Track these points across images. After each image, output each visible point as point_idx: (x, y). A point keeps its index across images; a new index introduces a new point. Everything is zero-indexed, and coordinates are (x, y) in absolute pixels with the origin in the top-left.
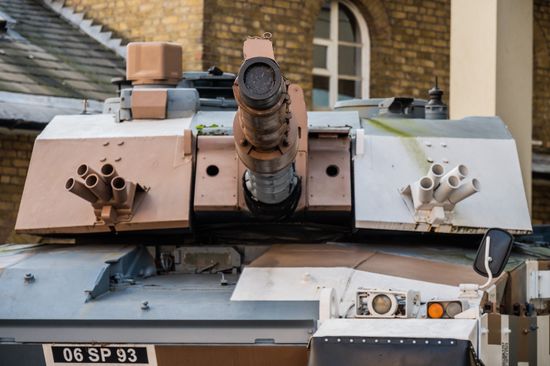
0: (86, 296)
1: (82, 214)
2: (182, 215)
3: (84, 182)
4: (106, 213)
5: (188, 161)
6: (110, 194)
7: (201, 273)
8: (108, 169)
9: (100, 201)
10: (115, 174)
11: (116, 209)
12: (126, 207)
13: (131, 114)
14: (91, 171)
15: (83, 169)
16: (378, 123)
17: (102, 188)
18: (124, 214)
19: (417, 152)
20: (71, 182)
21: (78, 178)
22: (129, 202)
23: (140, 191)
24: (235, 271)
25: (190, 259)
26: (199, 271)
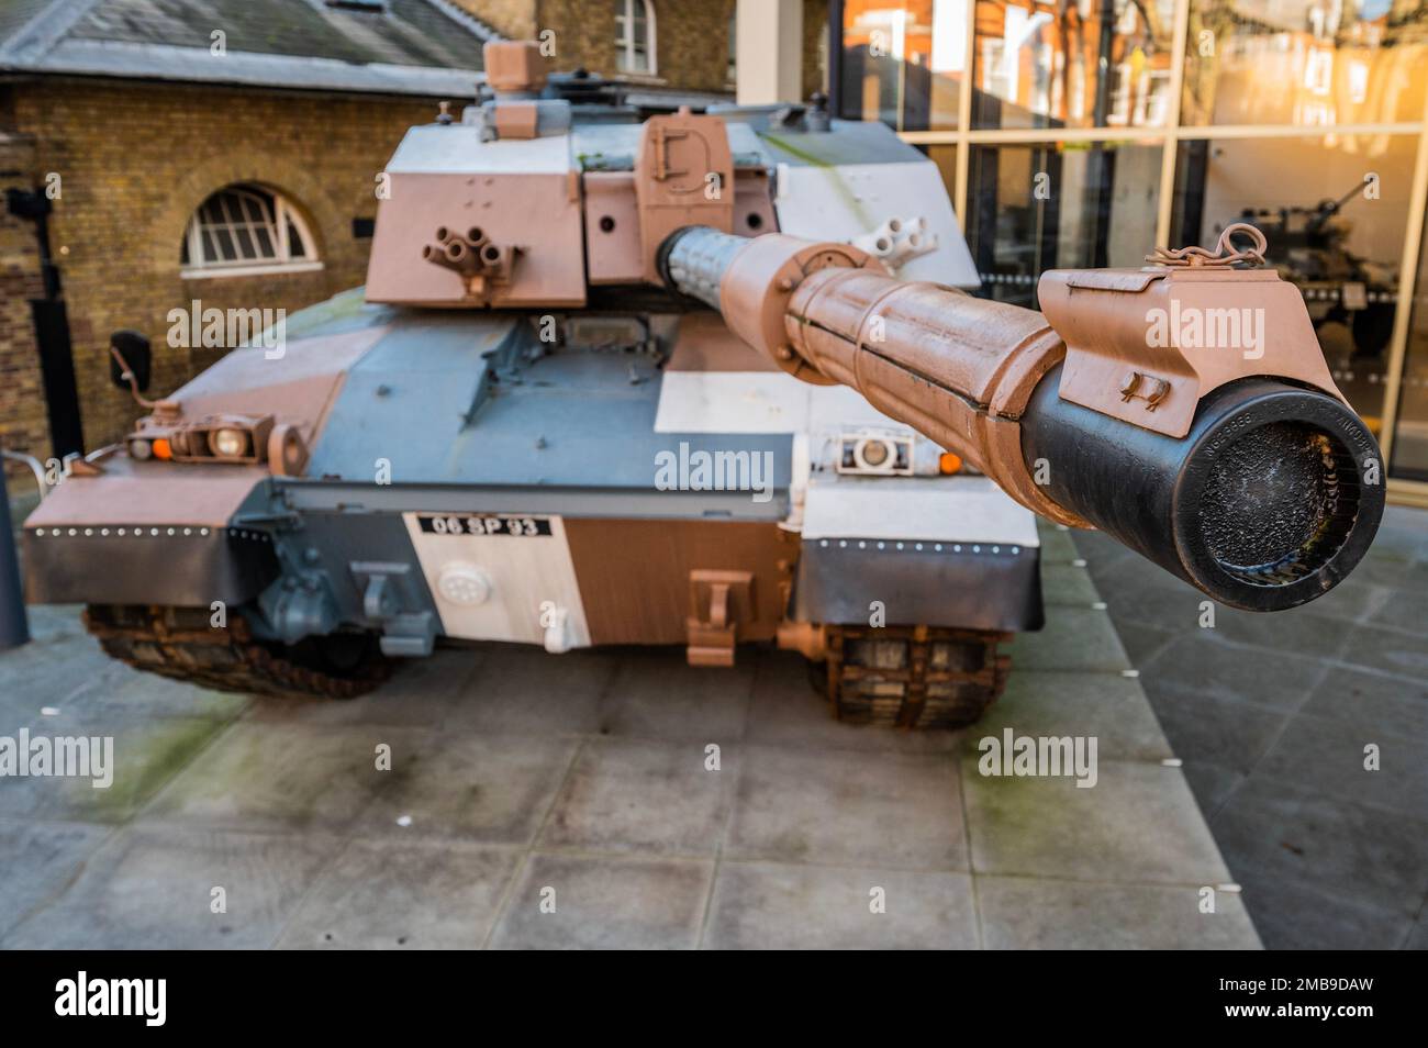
0: (459, 422)
1: (447, 287)
2: (575, 292)
3: (446, 249)
4: (478, 286)
5: (575, 210)
6: (481, 265)
7: (599, 351)
8: (476, 234)
9: (469, 272)
10: (487, 241)
11: (492, 281)
12: (503, 279)
13: (496, 134)
14: (454, 237)
15: (443, 233)
16: (776, 142)
17: (470, 257)
18: (499, 286)
19: (843, 189)
20: (428, 251)
21: (436, 244)
22: (505, 273)
23: (518, 253)
24: (639, 349)
25: (586, 333)
26: (596, 347)
